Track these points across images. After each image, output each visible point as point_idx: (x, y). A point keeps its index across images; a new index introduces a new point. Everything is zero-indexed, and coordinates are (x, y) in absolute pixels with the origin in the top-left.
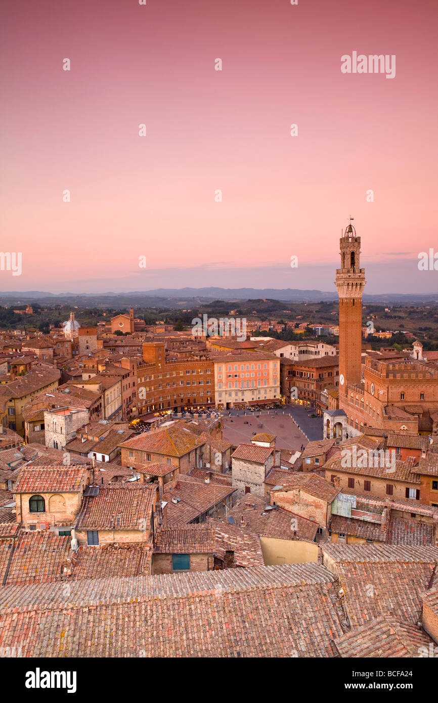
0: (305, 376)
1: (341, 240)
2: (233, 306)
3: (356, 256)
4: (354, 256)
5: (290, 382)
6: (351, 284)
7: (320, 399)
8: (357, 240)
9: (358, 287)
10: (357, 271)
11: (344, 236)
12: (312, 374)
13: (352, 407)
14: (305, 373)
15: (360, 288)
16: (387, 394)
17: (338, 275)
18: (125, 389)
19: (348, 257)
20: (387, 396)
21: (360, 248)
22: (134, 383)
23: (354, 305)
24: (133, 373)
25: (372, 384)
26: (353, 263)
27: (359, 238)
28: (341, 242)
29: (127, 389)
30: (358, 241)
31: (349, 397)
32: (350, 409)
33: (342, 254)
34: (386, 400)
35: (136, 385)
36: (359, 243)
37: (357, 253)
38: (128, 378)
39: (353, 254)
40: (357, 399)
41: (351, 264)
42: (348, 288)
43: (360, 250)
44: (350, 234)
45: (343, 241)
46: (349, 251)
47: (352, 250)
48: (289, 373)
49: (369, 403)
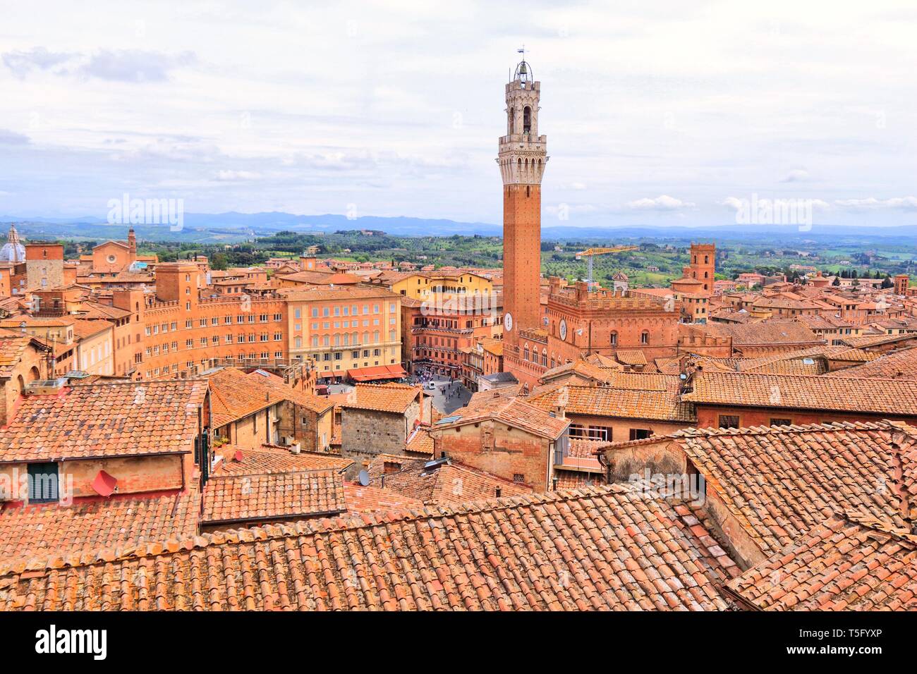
0: (443, 325)
1: (508, 86)
2: (310, 240)
3: (532, 114)
4: (530, 115)
5: (418, 338)
6: (523, 161)
7: (469, 363)
8: (534, 88)
9: (536, 165)
10: (534, 139)
11: (512, 81)
12: (456, 322)
13: (527, 365)
14: (443, 321)
15: (539, 168)
16: (588, 335)
17: (502, 146)
18: (121, 345)
19: (520, 115)
20: (588, 338)
21: (538, 101)
22: (138, 336)
23: (528, 196)
24: (138, 317)
25: (563, 322)
26: (527, 127)
27: (538, 83)
28: (508, 91)
29: (124, 345)
30: (536, 88)
31: (521, 350)
32: (523, 369)
33: (510, 110)
34: (587, 346)
35: (141, 339)
36: (538, 92)
37: (535, 108)
38: (126, 324)
39: (527, 110)
40: (535, 352)
41: (525, 127)
42: (520, 167)
43: (540, 104)
44: (523, 78)
45: (510, 88)
46: (520, 106)
47: (525, 103)
48: (417, 321)
49: (557, 354)
